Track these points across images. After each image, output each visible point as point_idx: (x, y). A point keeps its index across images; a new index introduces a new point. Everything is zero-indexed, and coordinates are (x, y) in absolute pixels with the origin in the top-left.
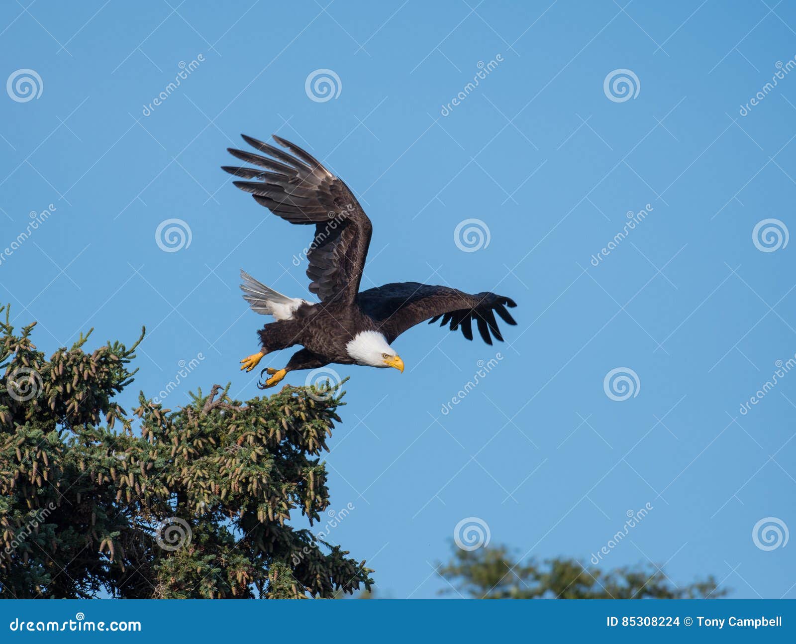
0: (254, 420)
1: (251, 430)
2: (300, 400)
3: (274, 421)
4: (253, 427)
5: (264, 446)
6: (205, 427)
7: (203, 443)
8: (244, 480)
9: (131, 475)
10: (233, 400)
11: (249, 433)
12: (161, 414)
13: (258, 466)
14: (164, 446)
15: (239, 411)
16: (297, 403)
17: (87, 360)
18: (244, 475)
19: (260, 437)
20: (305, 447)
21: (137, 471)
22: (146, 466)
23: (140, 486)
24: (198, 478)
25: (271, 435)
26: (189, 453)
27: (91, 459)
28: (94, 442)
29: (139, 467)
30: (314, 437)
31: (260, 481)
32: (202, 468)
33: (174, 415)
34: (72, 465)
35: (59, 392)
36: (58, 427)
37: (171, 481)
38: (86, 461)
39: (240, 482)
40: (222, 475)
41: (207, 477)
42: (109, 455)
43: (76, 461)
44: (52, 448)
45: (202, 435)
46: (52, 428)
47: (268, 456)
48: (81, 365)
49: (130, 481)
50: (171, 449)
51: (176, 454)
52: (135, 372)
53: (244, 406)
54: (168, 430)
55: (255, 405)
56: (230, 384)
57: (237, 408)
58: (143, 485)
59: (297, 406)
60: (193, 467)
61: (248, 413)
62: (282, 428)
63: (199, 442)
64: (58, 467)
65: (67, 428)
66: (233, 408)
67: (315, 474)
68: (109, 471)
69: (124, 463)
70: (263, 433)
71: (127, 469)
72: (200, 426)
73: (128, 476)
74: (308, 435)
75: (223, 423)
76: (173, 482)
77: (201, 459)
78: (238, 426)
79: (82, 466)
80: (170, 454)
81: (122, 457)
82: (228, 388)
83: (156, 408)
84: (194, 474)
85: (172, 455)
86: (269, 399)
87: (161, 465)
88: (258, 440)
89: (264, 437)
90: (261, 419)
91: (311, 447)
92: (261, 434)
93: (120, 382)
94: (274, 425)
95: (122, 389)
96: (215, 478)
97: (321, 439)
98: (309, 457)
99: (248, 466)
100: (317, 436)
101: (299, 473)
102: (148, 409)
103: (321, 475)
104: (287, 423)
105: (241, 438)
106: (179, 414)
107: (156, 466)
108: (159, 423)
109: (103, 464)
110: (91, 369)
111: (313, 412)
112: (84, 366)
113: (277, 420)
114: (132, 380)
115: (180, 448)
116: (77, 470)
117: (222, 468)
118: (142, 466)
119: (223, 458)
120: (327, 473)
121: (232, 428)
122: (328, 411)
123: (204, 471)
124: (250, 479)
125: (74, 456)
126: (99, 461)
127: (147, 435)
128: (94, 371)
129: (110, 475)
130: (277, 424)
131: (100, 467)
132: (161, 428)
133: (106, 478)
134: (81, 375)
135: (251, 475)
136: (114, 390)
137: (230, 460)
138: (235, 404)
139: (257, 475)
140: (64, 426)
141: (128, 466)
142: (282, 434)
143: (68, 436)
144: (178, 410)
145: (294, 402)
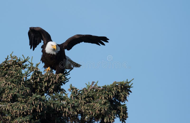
0: (104, 92)
1: (103, 95)
2: (119, 86)
3: (110, 92)
4: (104, 94)
5: (107, 100)
6: (90, 95)
7: (89, 99)
8: (100, 110)
9: (67, 108)
10: (99, 86)
11: (103, 96)
12: (76, 91)
13: (104, 105)
14: (77, 100)
15: (100, 89)
16: (118, 87)
17: (55, 77)
18: (100, 108)
19: (106, 97)
20: (120, 100)
21: (69, 107)
22: (72, 105)
23: (70, 112)
24: (86, 109)
25: (109, 97)
26: (84, 102)
27: (55, 104)
28: (56, 99)
29: (69, 106)
30: (123, 97)
31: (105, 110)
32: (88, 106)
33: (80, 91)
34: (49, 105)
35: (46, 86)
36: (45, 94)
37: (78, 110)
38: (53, 104)
39: (99, 110)
40: (94, 108)
41: (89, 109)
42: (60, 102)
43: (50, 104)
44: (44, 101)
45: (88, 97)
46: (43, 95)
47: (108, 103)
48: (53, 78)
49: (67, 110)
50: (79, 101)
51: (80, 103)
52: (69, 78)
53: (102, 88)
54: (78, 95)
55: (105, 87)
56: (98, 81)
57: (99, 88)
58: (71, 111)
59: (118, 88)
60: (84, 106)
61: (103, 90)
62: (113, 94)
63: (87, 99)
64: (45, 106)
65: (48, 95)
66: (98, 88)
67: (123, 108)
68: (61, 107)
69: (65, 105)
70: (107, 96)
71: (66, 107)
72: (88, 94)
73: (66, 109)
74: (121, 96)
75: (95, 93)
76: (79, 111)
77: (88, 104)
78: (99, 94)
79: (52, 106)
80: (78, 103)
81: (64, 102)
82: (97, 82)
83: (75, 89)
84: (85, 108)
86: (109, 85)
87: (76, 105)
88: (105, 98)
89: (107, 97)
90: (107, 92)
91: (122, 100)
92: (106, 96)
93: (64, 81)
94: (110, 94)
95: (65, 84)
96: (91, 109)
97: (125, 98)
98: (122, 103)
99: (101, 105)
100: (124, 97)
101: (118, 108)
102: (72, 89)
103: (125, 108)
104: (115, 93)
105: (100, 98)
106: (82, 90)
108: (76, 93)
109: (59, 105)
111: (123, 90)
113: (111, 92)
114: (68, 81)
115: (82, 101)
116: (51, 107)
117: (94, 106)
118: (71, 106)
119: (94, 103)
120: (127, 108)
121: (98, 95)
122: (128, 89)
123: (88, 107)
124: (102, 109)
125: (50, 103)
126: (57, 104)
127: (71, 97)
129: (61, 108)
130: (111, 93)
131: (58, 106)
132: (76, 95)
133: (60, 109)
134: (53, 81)
135: (102, 108)
136: (63, 84)
137: (96, 104)
138: (99, 87)
139: (104, 108)
140: (47, 94)
141: (66, 106)
142: (113, 97)
143: (47, 97)
144: (82, 89)
145: (117, 87)
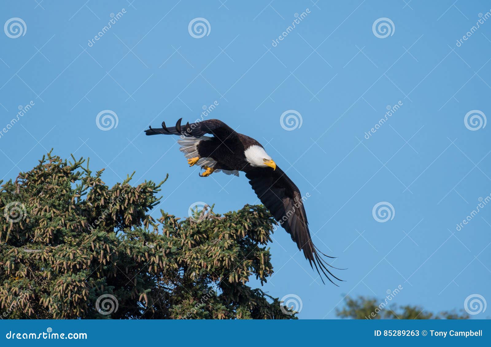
0: (228, 225)
1: (227, 230)
2: (255, 213)
3: (240, 225)
4: (228, 229)
5: (234, 240)
6: (201, 228)
7: (199, 237)
8: (221, 259)
9: (157, 257)
10: (216, 214)
11: (226, 232)
12: (175, 221)
13: (229, 251)
14: (177, 239)
15: (220, 220)
16: (253, 215)
17: (133, 192)
18: (221, 256)
19: (233, 234)
20: (258, 240)
21: (161, 254)
22: (166, 251)
23: (162, 263)
24: (194, 258)
25: (239, 233)
26: (191, 243)
27: (134, 247)
28: (136, 238)
29: (162, 252)
30: (264, 234)
31: (230, 259)
32: (197, 252)
33: (182, 223)
34: (123, 251)
35: (117, 210)
36: (115, 229)
37: (179, 260)
38: (131, 249)
39: (218, 260)
40: (209, 256)
41: (199, 258)
42: (145, 245)
43: (125, 249)
44: (112, 242)
45: (199, 232)
46: (111, 230)
47: (236, 245)
48: (130, 194)
49: (157, 260)
50: (181, 241)
51: (184, 244)
52: (160, 198)
53: (223, 217)
54: (179, 230)
55: (229, 216)
57: (218, 218)
58: (164, 263)
59: (253, 216)
60: (191, 252)
61: (225, 221)
62: (245, 228)
63: (197, 237)
64: (115, 253)
65: (120, 230)
66: (216, 218)
67: (264, 255)
68: (145, 254)
69: (153, 250)
70: (234, 232)
71: (155, 253)
72: (197, 227)
73: (155, 257)
74: (260, 233)
75: (211, 226)
76: (181, 261)
77: (197, 247)
78: (219, 229)
79: (128, 251)
80: (180, 244)
81: (152, 246)
82: (213, 207)
83: (172, 217)
84: (192, 256)
85: (182, 245)
86: (237, 212)
87: (175, 251)
88: (231, 236)
89: (234, 235)
90: (233, 224)
91: (262, 241)
92: (233, 233)
93: (151, 204)
94: (240, 228)
95: (153, 208)
96: (204, 259)
97: (267, 235)
98: (260, 246)
99: (223, 250)
100: (265, 234)
101: (255, 255)
102: (167, 218)
103: (267, 255)
104: (248, 226)
105: (221, 236)
106: (185, 222)
107: (172, 251)
108: (173, 226)
109: (141, 250)
110: (135, 197)
111: (262, 220)
112: (131, 195)
113: (242, 224)
114: (159, 203)
115: (187, 241)
116: (126, 254)
117: (210, 252)
118: (163, 252)
119: (210, 247)
120: (270, 255)
121: (216, 229)
122: (271, 219)
123: (198, 254)
124: (224, 258)
125: (124, 246)
126: (138, 248)
127: (166, 233)
128: (137, 198)
129: (145, 257)
130: (242, 227)
131: (139, 252)
132: (175, 229)
133: (143, 259)
134: (129, 200)
135: (224, 256)
136: (148, 208)
137: (214, 247)
138: (217, 216)
139: (228, 256)
140: (119, 229)
141: (155, 252)
142: (245, 233)
143: (119, 234)
144: (184, 220)
145: (251, 214)
